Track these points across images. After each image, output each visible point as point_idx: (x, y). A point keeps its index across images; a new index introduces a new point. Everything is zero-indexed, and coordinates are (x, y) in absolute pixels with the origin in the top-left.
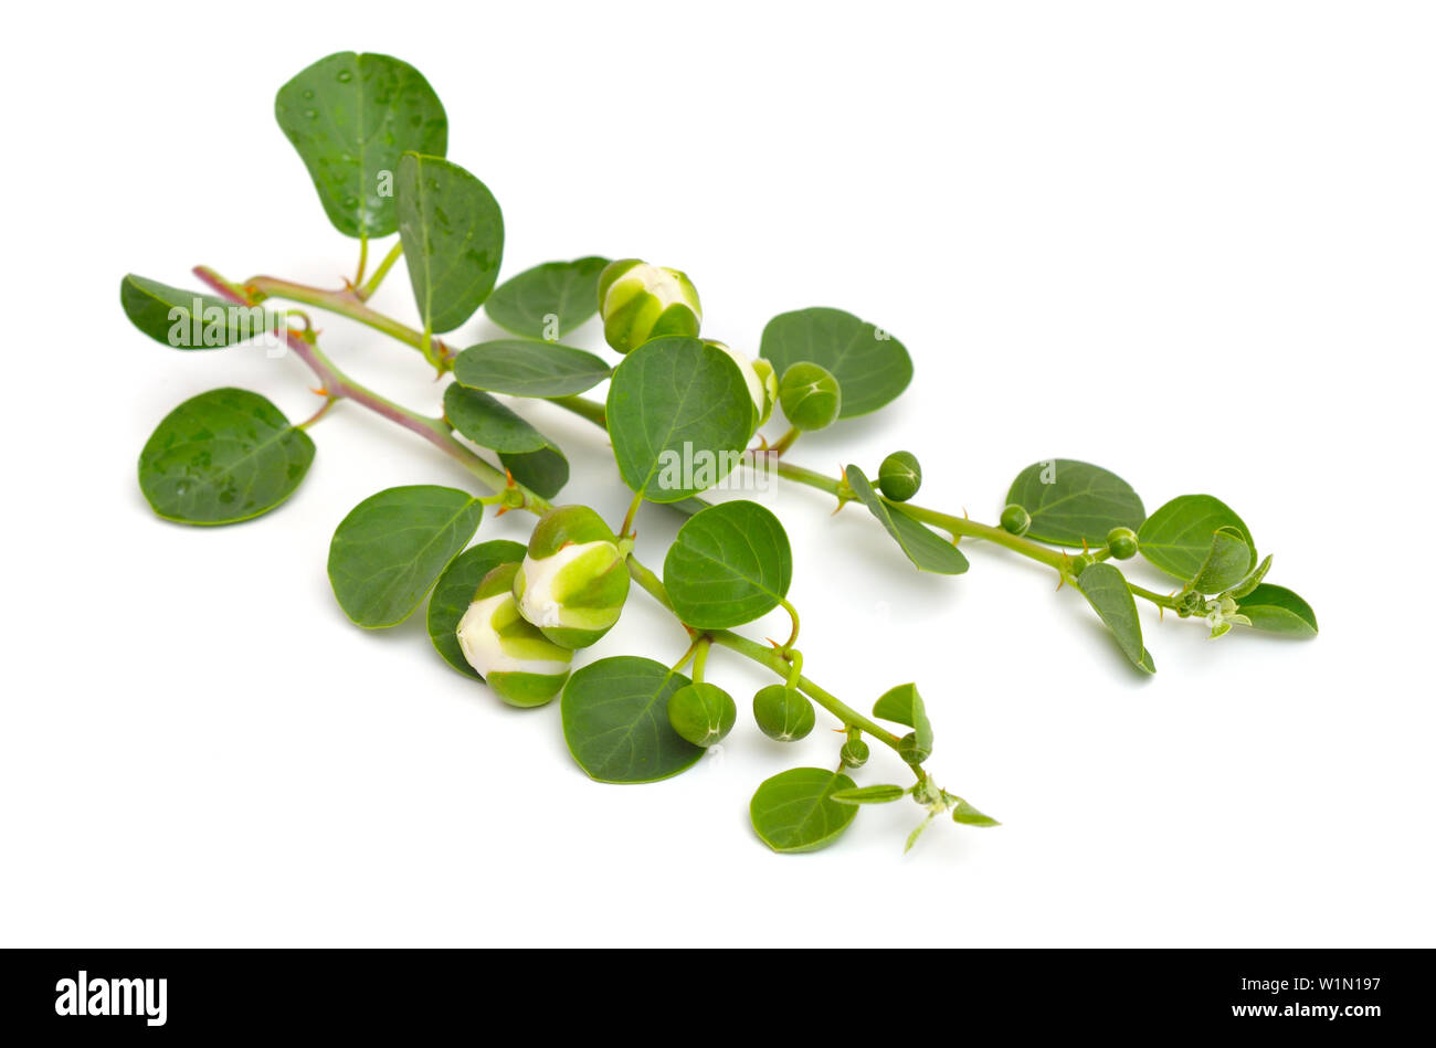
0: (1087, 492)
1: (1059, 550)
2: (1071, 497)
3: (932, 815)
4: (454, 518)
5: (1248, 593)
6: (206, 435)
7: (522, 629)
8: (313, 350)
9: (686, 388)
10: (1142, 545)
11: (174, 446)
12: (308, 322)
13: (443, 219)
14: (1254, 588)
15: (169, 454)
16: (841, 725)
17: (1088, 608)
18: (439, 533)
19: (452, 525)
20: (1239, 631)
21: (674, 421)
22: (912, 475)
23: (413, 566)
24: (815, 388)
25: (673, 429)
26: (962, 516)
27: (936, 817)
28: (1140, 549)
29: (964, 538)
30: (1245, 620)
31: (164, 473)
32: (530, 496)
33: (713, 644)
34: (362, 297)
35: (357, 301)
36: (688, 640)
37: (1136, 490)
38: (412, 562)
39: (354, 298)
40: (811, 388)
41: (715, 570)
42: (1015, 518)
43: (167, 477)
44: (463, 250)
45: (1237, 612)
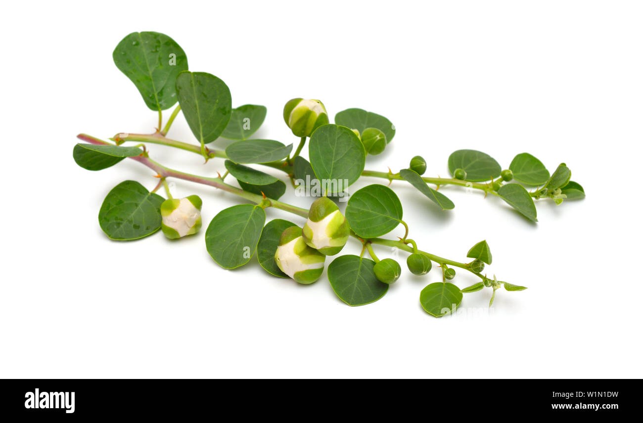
0: (477, 160)
1: (484, 183)
2: (473, 163)
3: (494, 290)
4: (251, 216)
5: (565, 186)
6: (121, 202)
7: (310, 251)
8: (148, 160)
9: (334, 145)
10: (515, 174)
11: (111, 208)
12: (145, 148)
13: (205, 96)
14: (568, 183)
15: (109, 212)
16: (439, 265)
17: (505, 204)
18: (247, 223)
19: (251, 219)
20: (566, 200)
21: (333, 159)
22: (424, 165)
23: (241, 239)
24: (378, 137)
25: (333, 162)
26: (438, 177)
27: (496, 291)
28: (515, 177)
29: (441, 186)
30: (565, 196)
31: (108, 221)
32: (273, 201)
33: (372, 244)
34: (163, 135)
35: (162, 137)
36: (361, 244)
37: (492, 156)
38: (240, 238)
39: (161, 135)
40: (377, 138)
41: (368, 214)
42: (460, 174)
43: (110, 222)
44: (215, 108)
45: (562, 193)
